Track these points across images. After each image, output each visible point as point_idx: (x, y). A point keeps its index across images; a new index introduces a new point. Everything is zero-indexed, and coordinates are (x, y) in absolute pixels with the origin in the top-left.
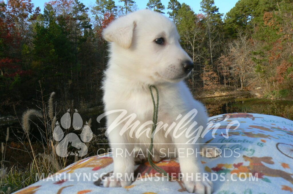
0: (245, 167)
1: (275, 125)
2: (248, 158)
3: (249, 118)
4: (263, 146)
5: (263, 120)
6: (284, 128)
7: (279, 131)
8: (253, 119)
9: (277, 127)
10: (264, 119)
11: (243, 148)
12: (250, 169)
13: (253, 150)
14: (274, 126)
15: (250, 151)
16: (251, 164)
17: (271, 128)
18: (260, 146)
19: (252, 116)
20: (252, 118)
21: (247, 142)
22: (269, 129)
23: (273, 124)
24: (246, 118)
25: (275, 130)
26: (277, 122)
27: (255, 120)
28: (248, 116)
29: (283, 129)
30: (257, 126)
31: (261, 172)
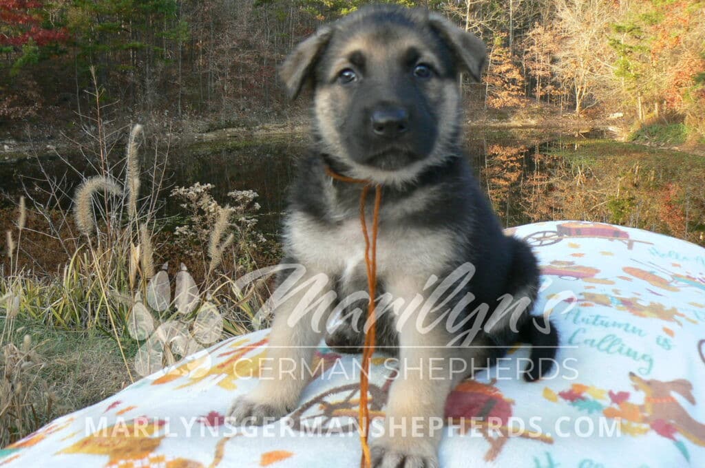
0: (633, 406)
1: (679, 266)
2: (640, 380)
3: (620, 240)
4: (669, 348)
5: (653, 251)
6: (700, 277)
7: (691, 285)
8: (630, 246)
9: (685, 274)
10: (653, 248)
11: (625, 350)
12: (647, 415)
13: (647, 358)
14: (677, 271)
15: (642, 361)
16: (648, 399)
17: (671, 279)
18: (663, 345)
19: (625, 235)
20: (627, 242)
21: (634, 330)
22: (669, 283)
23: (675, 265)
24: (611, 240)
25: (680, 283)
26: (684, 258)
27: (634, 248)
28: (617, 234)
29: (699, 279)
30: (639, 269)
31: (672, 422)
